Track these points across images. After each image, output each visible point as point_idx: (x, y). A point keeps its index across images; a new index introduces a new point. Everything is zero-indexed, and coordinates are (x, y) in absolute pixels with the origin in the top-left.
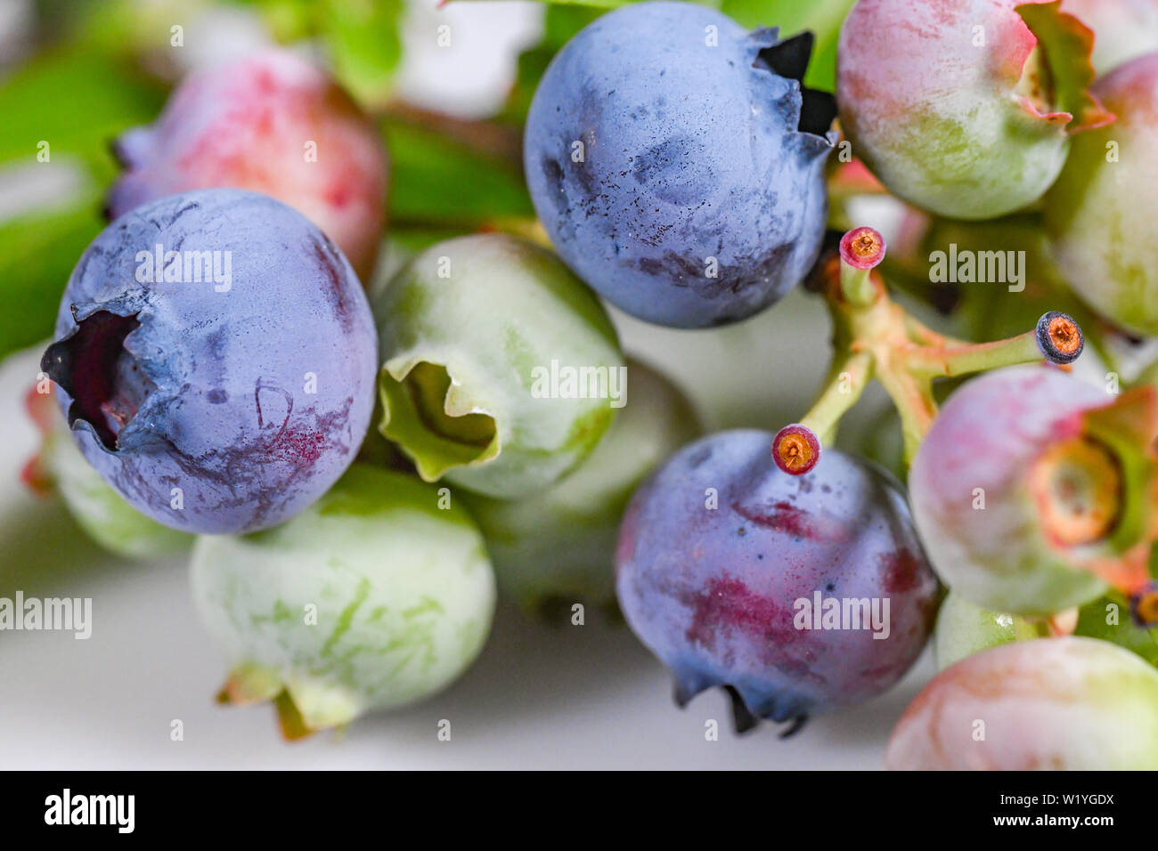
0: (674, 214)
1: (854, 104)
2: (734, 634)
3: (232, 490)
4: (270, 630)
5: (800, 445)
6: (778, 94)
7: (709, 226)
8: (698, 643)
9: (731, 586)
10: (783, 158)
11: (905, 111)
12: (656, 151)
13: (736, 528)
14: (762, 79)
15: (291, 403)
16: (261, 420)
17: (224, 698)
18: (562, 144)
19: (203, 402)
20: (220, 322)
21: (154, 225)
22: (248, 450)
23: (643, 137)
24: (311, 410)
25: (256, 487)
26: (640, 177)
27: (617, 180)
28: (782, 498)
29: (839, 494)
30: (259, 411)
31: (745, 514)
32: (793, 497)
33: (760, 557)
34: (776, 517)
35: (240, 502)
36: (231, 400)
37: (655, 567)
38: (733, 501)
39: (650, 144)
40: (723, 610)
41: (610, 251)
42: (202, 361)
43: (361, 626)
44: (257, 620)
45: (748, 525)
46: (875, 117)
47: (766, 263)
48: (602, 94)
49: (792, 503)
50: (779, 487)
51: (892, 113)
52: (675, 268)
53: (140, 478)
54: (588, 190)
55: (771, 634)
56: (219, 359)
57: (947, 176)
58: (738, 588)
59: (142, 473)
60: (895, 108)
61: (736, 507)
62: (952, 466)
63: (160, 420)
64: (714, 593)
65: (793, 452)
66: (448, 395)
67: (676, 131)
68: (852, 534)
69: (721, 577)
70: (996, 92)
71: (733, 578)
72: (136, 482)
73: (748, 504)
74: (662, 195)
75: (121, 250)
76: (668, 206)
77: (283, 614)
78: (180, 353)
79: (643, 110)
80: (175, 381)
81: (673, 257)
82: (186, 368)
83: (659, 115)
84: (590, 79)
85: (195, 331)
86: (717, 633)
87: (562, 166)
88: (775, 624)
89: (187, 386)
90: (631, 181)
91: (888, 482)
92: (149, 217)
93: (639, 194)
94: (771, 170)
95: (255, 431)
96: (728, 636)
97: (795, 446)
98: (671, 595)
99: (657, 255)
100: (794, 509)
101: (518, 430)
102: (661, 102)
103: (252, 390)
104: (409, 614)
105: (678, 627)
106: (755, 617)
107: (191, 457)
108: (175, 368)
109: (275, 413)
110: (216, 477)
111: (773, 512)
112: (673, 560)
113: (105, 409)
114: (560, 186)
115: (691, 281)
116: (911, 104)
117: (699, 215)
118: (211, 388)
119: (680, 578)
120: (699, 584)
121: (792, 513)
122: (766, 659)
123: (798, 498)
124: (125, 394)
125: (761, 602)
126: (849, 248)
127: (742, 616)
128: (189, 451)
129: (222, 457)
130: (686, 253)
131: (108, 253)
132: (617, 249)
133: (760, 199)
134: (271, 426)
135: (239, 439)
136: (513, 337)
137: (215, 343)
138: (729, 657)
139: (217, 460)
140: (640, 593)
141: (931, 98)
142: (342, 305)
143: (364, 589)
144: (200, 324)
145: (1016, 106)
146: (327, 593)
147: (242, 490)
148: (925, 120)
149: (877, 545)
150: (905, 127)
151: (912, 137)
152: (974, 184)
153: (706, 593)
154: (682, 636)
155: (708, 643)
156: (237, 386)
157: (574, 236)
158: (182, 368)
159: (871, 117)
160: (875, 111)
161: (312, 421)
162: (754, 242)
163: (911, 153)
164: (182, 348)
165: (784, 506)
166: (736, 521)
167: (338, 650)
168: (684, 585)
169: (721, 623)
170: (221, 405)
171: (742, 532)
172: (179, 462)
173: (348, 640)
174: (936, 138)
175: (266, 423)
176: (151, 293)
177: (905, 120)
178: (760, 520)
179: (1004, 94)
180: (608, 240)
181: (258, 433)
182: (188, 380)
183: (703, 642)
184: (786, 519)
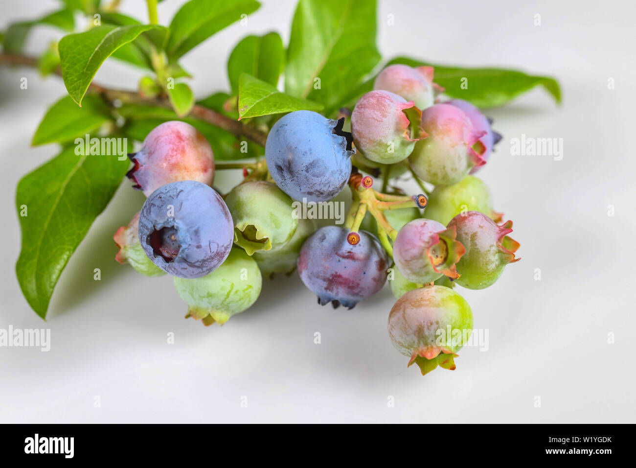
0: (317, 180)
1: (359, 139)
2: (339, 288)
3: (202, 269)
4: (206, 300)
5: (355, 238)
6: (340, 142)
7: (326, 182)
8: (328, 291)
9: (338, 276)
10: (343, 159)
11: (374, 142)
12: (311, 164)
13: (338, 260)
14: (335, 137)
15: (218, 245)
16: (211, 251)
17: (188, 316)
18: (282, 162)
19: (195, 249)
20: (198, 226)
21: (171, 198)
22: (208, 259)
23: (307, 160)
24: (223, 246)
25: (208, 268)
26: (307, 171)
27: (301, 172)
28: (349, 250)
29: (363, 246)
30: (210, 249)
31: (339, 255)
32: (352, 249)
33: (345, 267)
34: (348, 256)
35: (204, 272)
36: (203, 247)
37: (315, 271)
38: (335, 252)
39: (309, 162)
40: (336, 282)
41: (298, 190)
42: (194, 237)
43: (232, 297)
44: (201, 297)
45: (341, 259)
46: (366, 143)
47: (340, 188)
48: (293, 148)
49: (352, 251)
50: (347, 247)
51: (371, 143)
52: (317, 193)
53: (175, 269)
54: (292, 175)
55: (349, 287)
56: (198, 236)
57: (386, 157)
58: (340, 276)
59: (175, 267)
60: (371, 141)
61: (336, 254)
62: (407, 251)
63: (183, 254)
64: (333, 278)
65: (354, 240)
66: (257, 234)
67: (316, 158)
68: (368, 258)
69: (335, 274)
70: (398, 135)
71: (338, 274)
72: (173, 269)
73: (340, 252)
74: (314, 176)
75: (162, 206)
76: (315, 178)
77: (210, 295)
78: (187, 236)
79: (306, 153)
80: (186, 244)
81: (317, 191)
82: (189, 240)
83: (311, 154)
84: (288, 143)
85: (190, 229)
86: (334, 288)
87: (283, 167)
88: (351, 285)
89: (190, 245)
90: (304, 172)
91: (374, 239)
92: (168, 194)
93: (307, 175)
94: (341, 163)
95: (209, 254)
96: (337, 289)
97: (354, 238)
98: (320, 279)
99: (312, 191)
100: (353, 253)
101: (274, 239)
102: (310, 150)
103: (208, 244)
104: (244, 291)
105: (322, 287)
106: (345, 283)
107: (191, 263)
108: (186, 240)
109: (214, 249)
110: (198, 267)
111: (347, 254)
112: (320, 269)
113: (161, 249)
114: (282, 173)
115: (321, 196)
116: (376, 140)
117: (323, 180)
118: (197, 245)
119: (323, 275)
120: (328, 276)
121: (352, 254)
122: (348, 293)
123: (353, 249)
124: (167, 245)
125: (346, 280)
126: (364, 183)
127: (341, 283)
128: (191, 261)
129: (200, 262)
130: (320, 189)
131: (158, 206)
132: (301, 190)
133: (339, 172)
134: (213, 252)
135: (205, 257)
136: (272, 214)
137: (197, 232)
138: (337, 293)
139: (199, 263)
140: (310, 278)
141: (382, 139)
142: (226, 214)
143: (232, 286)
144: (191, 227)
145: (404, 138)
146: (223, 289)
147: (205, 269)
148: (380, 144)
149: (375, 259)
150: (374, 146)
151: (377, 149)
152: (393, 158)
153: (331, 278)
154: (323, 289)
155: (331, 290)
156: (204, 243)
157: (287, 185)
158: (188, 240)
159: (364, 143)
160: (365, 142)
161: (223, 248)
162: (337, 183)
163: (376, 152)
164: (187, 234)
165: (349, 252)
166: (338, 258)
167: (225, 303)
168: (324, 276)
169: (335, 285)
170: (201, 249)
171: (339, 261)
172: (188, 264)
173: (228, 300)
174: (383, 148)
175: (212, 252)
176: (176, 219)
177: (375, 144)
178: (344, 257)
179: (401, 135)
180: (298, 187)
181: (210, 255)
182: (190, 243)
183: (330, 290)
184: (350, 256)
